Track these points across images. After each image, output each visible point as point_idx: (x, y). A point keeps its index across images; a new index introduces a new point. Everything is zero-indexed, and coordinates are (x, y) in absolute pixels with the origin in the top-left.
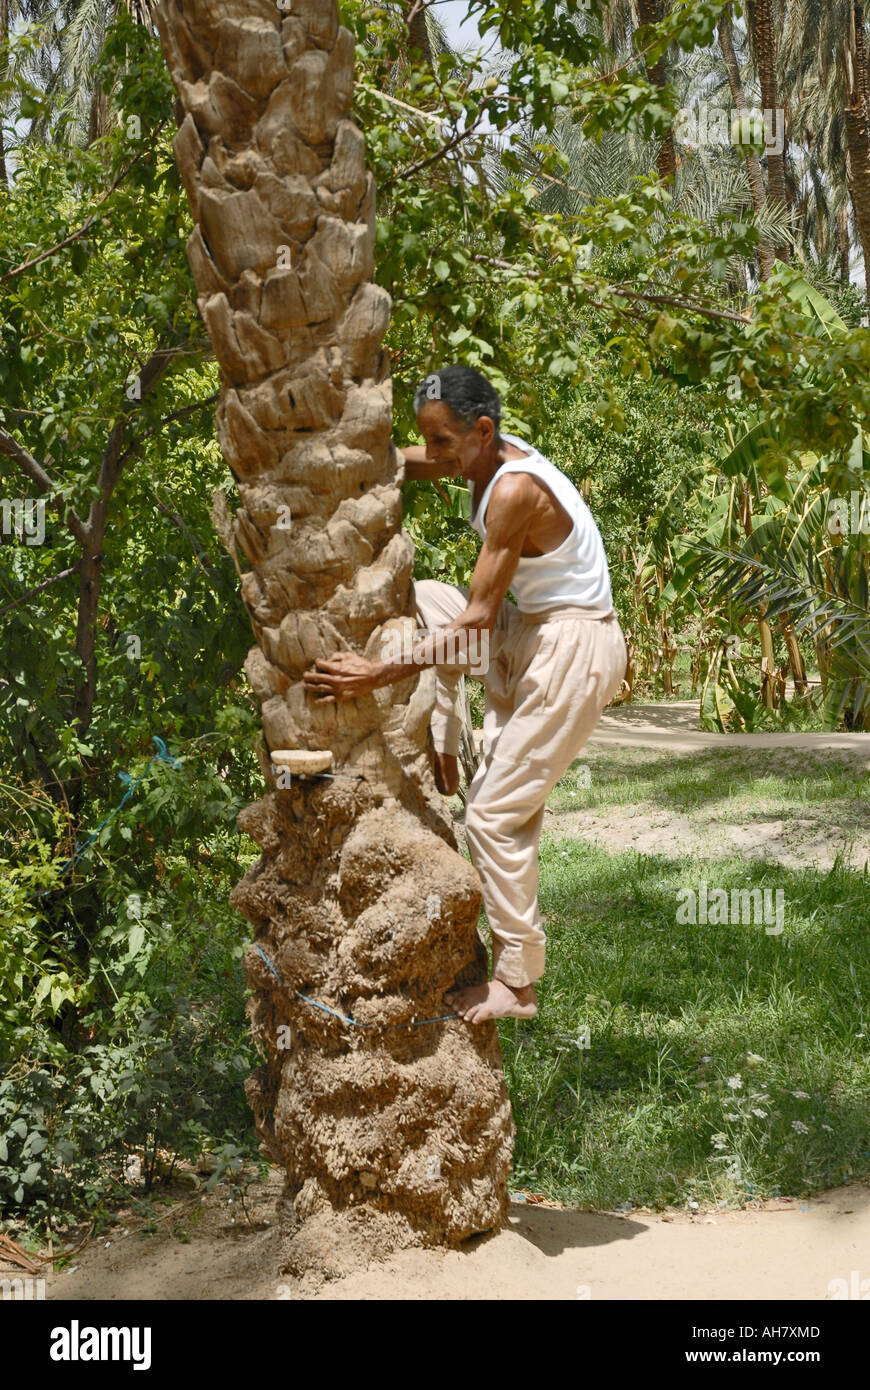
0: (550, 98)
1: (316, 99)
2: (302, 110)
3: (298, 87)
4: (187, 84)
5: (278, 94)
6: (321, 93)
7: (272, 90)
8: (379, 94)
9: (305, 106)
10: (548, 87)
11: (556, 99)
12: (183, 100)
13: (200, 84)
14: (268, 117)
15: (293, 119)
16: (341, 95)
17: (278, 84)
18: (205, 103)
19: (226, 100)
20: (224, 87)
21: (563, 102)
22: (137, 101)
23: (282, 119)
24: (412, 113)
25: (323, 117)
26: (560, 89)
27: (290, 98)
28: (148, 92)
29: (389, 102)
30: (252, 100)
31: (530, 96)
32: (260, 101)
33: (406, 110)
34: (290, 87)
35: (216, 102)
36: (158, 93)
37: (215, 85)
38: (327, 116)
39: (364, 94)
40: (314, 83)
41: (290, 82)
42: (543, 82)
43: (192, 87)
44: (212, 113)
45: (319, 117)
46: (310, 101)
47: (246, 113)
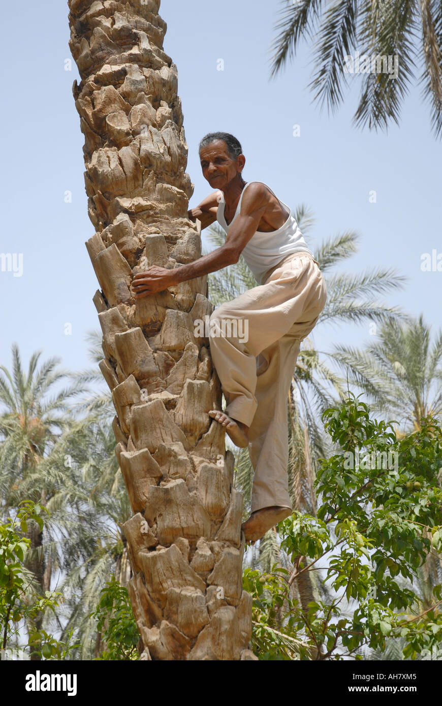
0: (380, 632)
1: (227, 637)
2: (218, 644)
3: (216, 629)
4: (146, 629)
5: (203, 634)
6: (230, 633)
7: (199, 632)
8: (270, 630)
9: (220, 642)
10: (378, 625)
11: (384, 633)
12: (143, 639)
13: (154, 628)
14: (197, 648)
15: (213, 650)
16: (243, 633)
17: (203, 628)
18: (157, 641)
19: (170, 638)
20: (169, 630)
21: (388, 635)
22: (118, 635)
23: (205, 650)
24: (291, 642)
25: (232, 648)
26: (386, 627)
27: (211, 636)
28: (125, 629)
29: (277, 635)
30: (187, 638)
31: (367, 631)
32: (191, 639)
33: (287, 639)
34: (211, 629)
35: (164, 640)
36: (131, 630)
37: (163, 629)
38: (234, 647)
39: (260, 629)
40: (225, 627)
41: (211, 626)
42: (375, 622)
43: (149, 630)
44: (161, 647)
45: (229, 648)
46: (224, 638)
47: (183, 647)
